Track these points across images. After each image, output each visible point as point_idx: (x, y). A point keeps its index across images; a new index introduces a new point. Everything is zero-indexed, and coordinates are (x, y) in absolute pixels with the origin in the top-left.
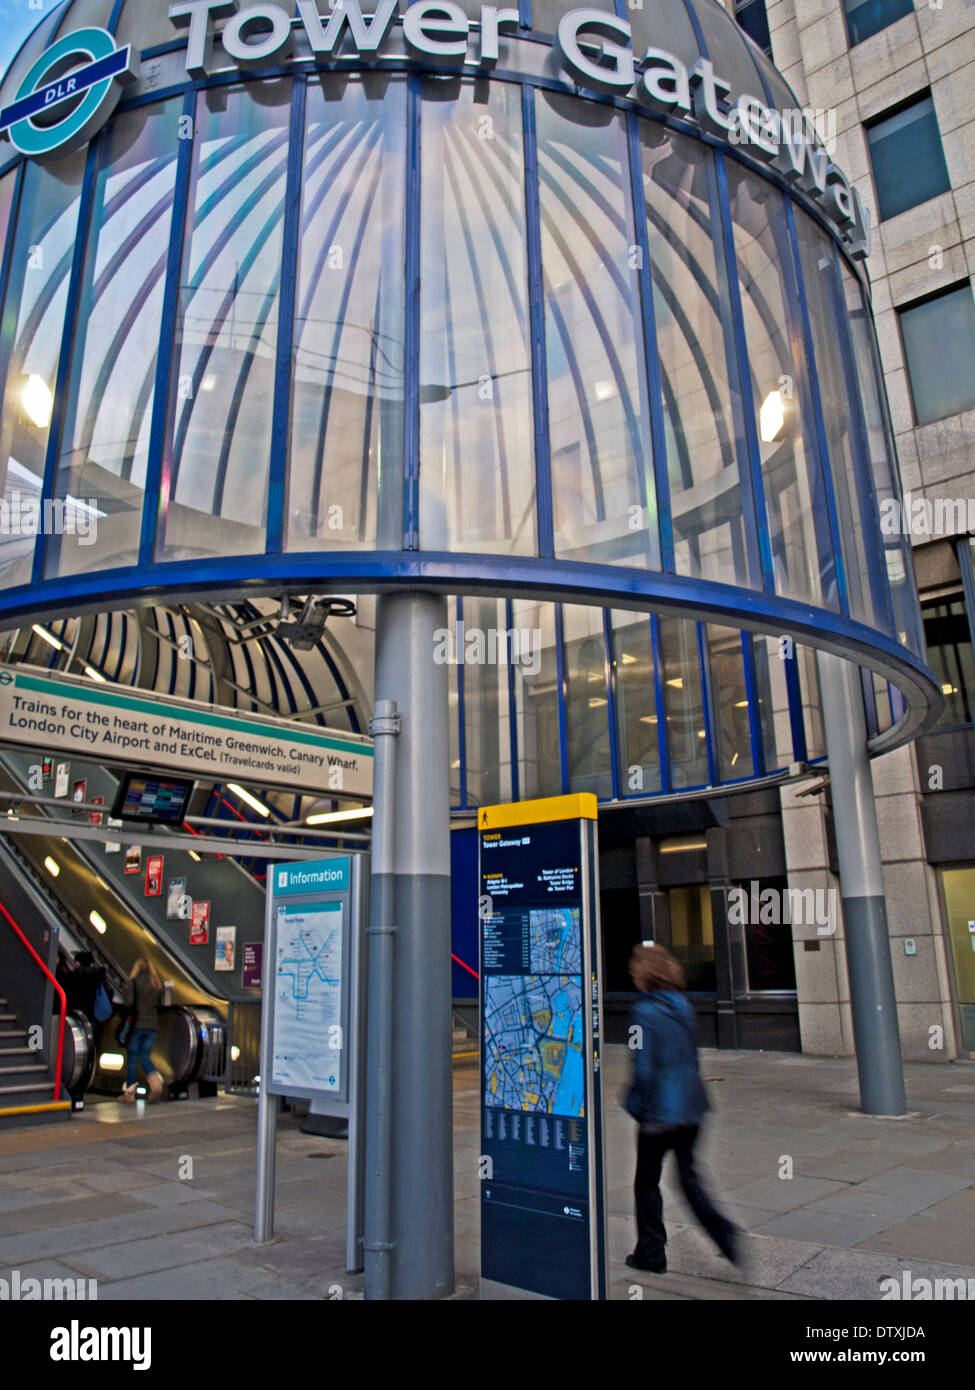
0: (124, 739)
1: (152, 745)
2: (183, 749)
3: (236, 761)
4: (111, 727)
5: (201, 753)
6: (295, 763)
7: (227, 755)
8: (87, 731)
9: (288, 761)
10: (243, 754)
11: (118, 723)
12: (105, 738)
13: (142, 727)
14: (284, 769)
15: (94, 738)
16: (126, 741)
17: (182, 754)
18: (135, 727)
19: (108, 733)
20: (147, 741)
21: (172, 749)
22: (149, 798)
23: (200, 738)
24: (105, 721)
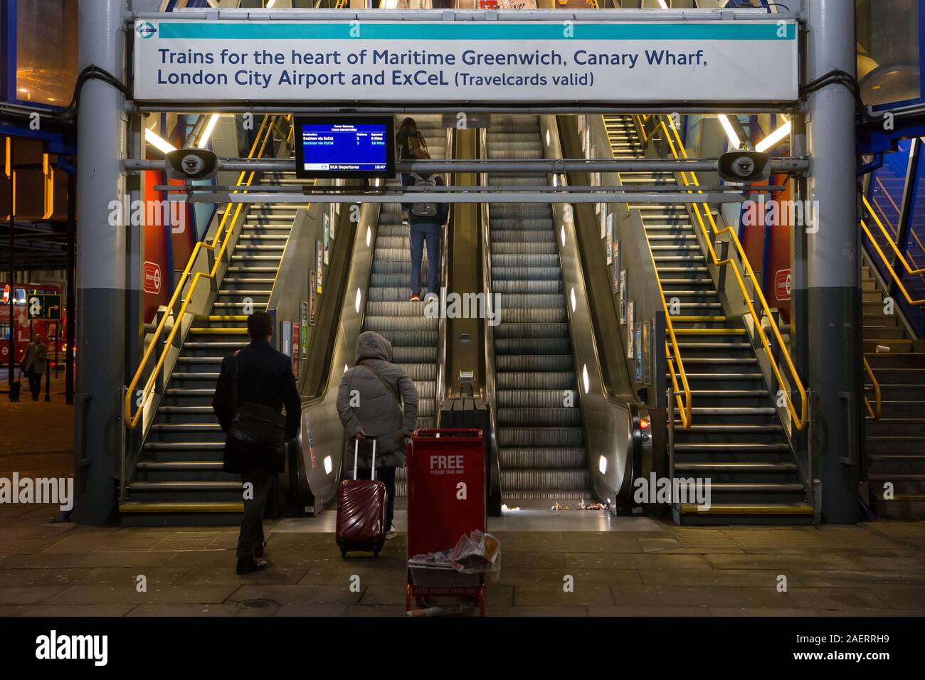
0: (308, 76)
1: (347, 79)
2: (394, 77)
3: (480, 81)
4: (288, 66)
5: (422, 78)
6: (587, 69)
7: (465, 75)
8: (257, 75)
9: (573, 69)
10: (495, 70)
11: (297, 58)
12: (282, 80)
13: (332, 58)
15: (267, 82)
16: (311, 79)
17: (394, 83)
18: (321, 59)
19: (285, 73)
20: (340, 75)
21: (379, 79)
23: (420, 59)
24: (279, 58)
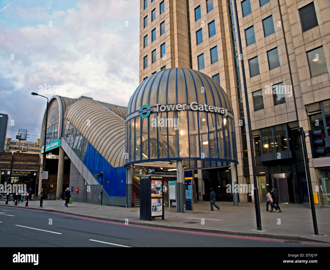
14: (166, 165)
21: (153, 164)
22: (151, 171)
